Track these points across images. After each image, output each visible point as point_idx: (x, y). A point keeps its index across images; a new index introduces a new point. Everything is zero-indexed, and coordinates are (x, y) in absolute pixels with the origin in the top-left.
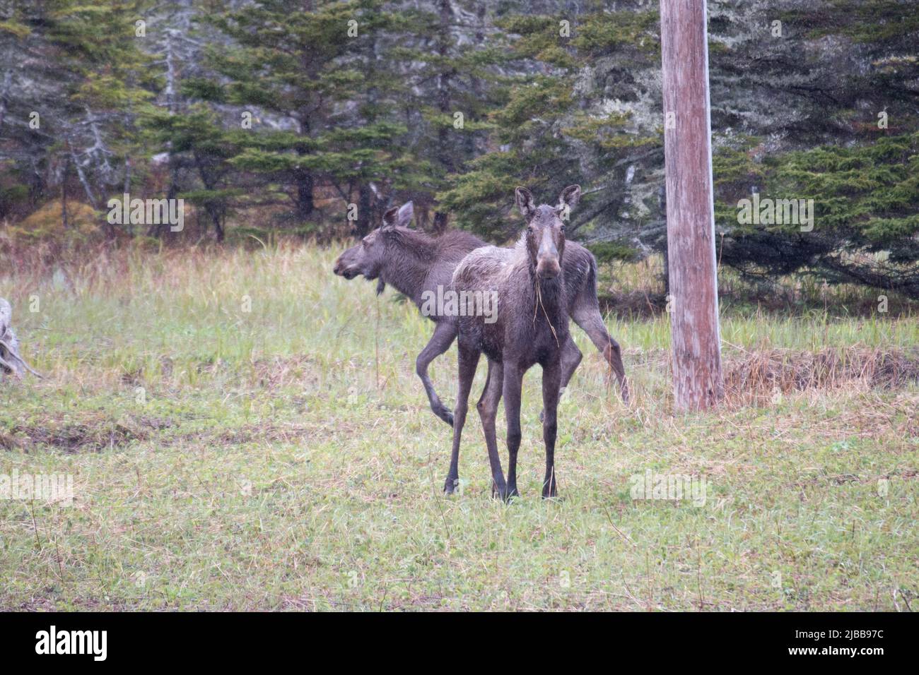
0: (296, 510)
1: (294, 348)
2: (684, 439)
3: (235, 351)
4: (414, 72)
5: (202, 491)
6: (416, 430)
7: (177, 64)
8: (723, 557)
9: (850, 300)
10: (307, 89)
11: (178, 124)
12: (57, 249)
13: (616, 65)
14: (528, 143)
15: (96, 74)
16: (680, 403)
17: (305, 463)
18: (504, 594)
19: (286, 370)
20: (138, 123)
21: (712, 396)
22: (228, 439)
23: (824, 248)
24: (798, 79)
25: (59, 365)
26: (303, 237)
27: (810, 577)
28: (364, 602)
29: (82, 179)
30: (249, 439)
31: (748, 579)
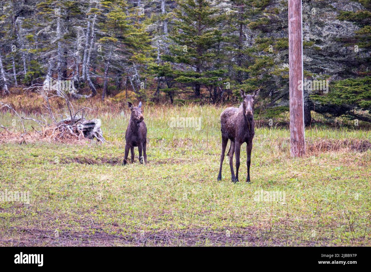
2: (292, 165)
7: (161, 51)
8: (296, 201)
10: (199, 59)
11: (160, 69)
12: (123, 105)
14: (260, 76)
15: (136, 53)
16: (292, 155)
17: (179, 170)
18: (229, 211)
19: (183, 142)
20: (149, 68)
21: (302, 153)
22: (160, 162)
23: (348, 109)
24: (342, 58)
25: (116, 139)
27: (322, 208)
28: (188, 213)
29: (132, 84)
30: (165, 163)
31: (303, 208)
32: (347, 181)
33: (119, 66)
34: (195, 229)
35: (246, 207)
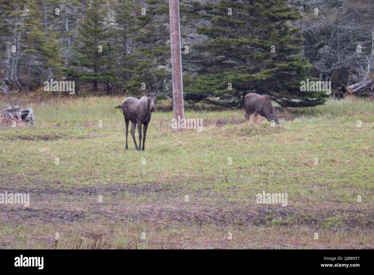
0: (94, 153)
1: (93, 118)
2: (177, 138)
3: (80, 119)
4: (118, 59)
5: (74, 149)
6: (119, 136)
7: (68, 58)
8: (185, 163)
9: (211, 108)
10: (96, 63)
11: (68, 71)
12: (43, 98)
13: (162, 58)
14: (143, 74)
15: (51, 60)
17: (96, 143)
18: (138, 171)
19: (91, 123)
20: (60, 71)
22: (79, 138)
23: (205, 97)
24: (200, 61)
25: (43, 122)
26: (95, 95)
27: (203, 167)
30: (84, 138)
31: (190, 167)
32: (218, 147)
33: (38, 70)
34: (115, 184)
35: (149, 168)
